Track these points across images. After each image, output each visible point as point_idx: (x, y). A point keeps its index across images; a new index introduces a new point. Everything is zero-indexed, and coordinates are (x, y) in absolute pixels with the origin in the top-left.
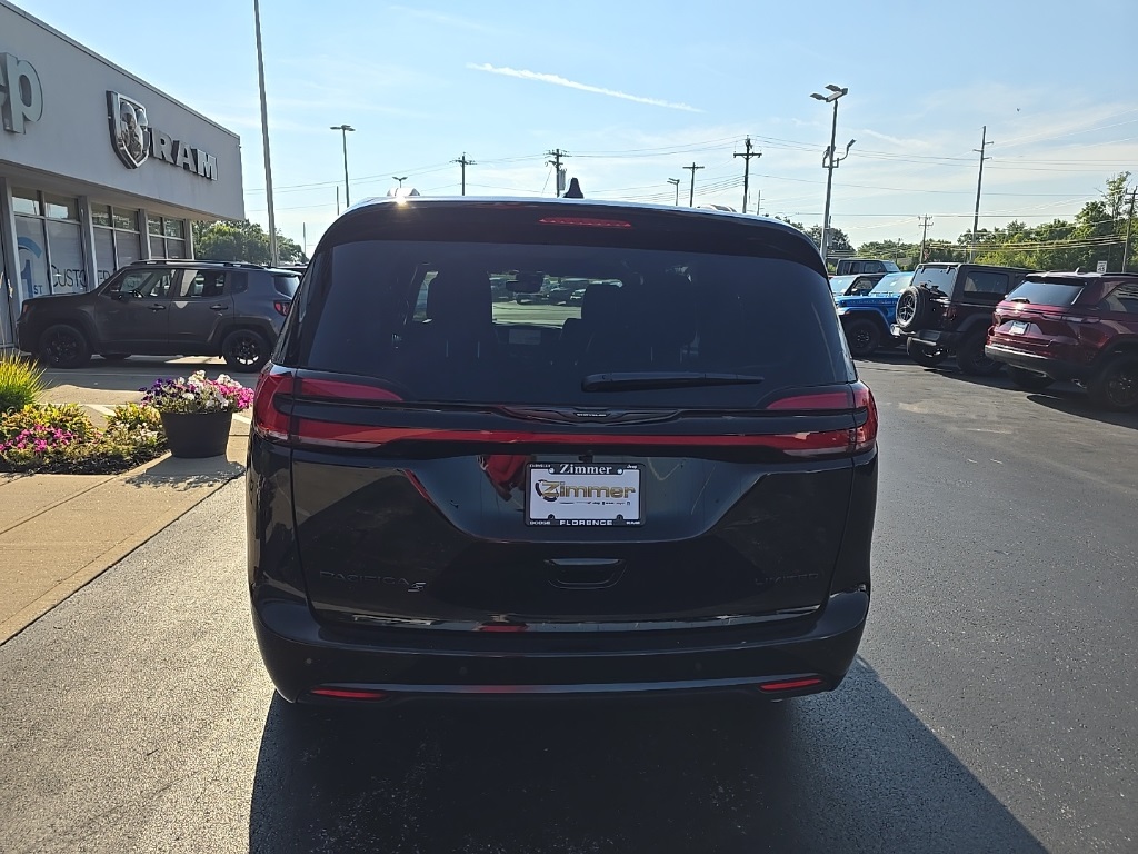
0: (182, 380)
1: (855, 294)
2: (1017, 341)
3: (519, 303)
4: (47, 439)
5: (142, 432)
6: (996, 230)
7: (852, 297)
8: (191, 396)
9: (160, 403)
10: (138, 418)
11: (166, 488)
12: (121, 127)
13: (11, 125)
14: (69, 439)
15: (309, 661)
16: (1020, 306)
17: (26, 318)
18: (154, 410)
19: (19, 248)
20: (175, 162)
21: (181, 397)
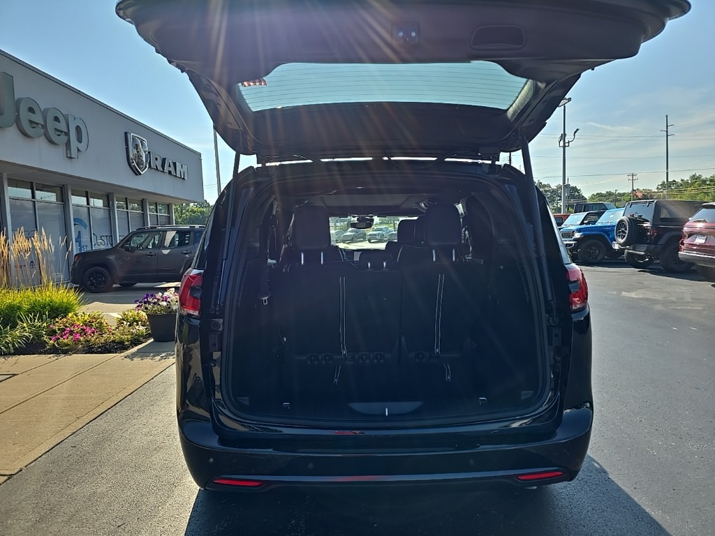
0: (160, 294)
1: (586, 224)
2: (701, 248)
3: (370, 242)
4: (81, 333)
5: (137, 327)
6: (682, 180)
7: (584, 226)
8: (164, 304)
9: (146, 308)
10: (134, 319)
11: (148, 361)
12: (132, 153)
13: (71, 154)
14: (93, 333)
15: (211, 460)
16: (700, 225)
17: (76, 265)
18: (144, 314)
19: (75, 224)
20: (163, 169)
21: (159, 305)
